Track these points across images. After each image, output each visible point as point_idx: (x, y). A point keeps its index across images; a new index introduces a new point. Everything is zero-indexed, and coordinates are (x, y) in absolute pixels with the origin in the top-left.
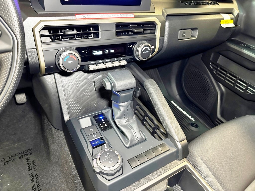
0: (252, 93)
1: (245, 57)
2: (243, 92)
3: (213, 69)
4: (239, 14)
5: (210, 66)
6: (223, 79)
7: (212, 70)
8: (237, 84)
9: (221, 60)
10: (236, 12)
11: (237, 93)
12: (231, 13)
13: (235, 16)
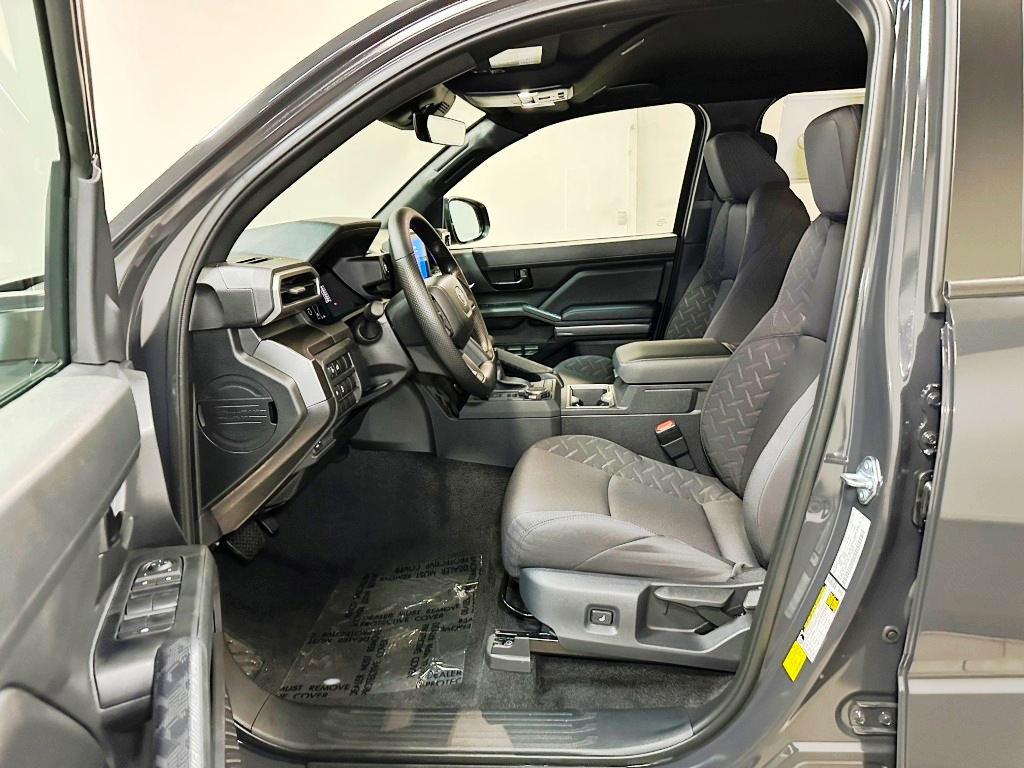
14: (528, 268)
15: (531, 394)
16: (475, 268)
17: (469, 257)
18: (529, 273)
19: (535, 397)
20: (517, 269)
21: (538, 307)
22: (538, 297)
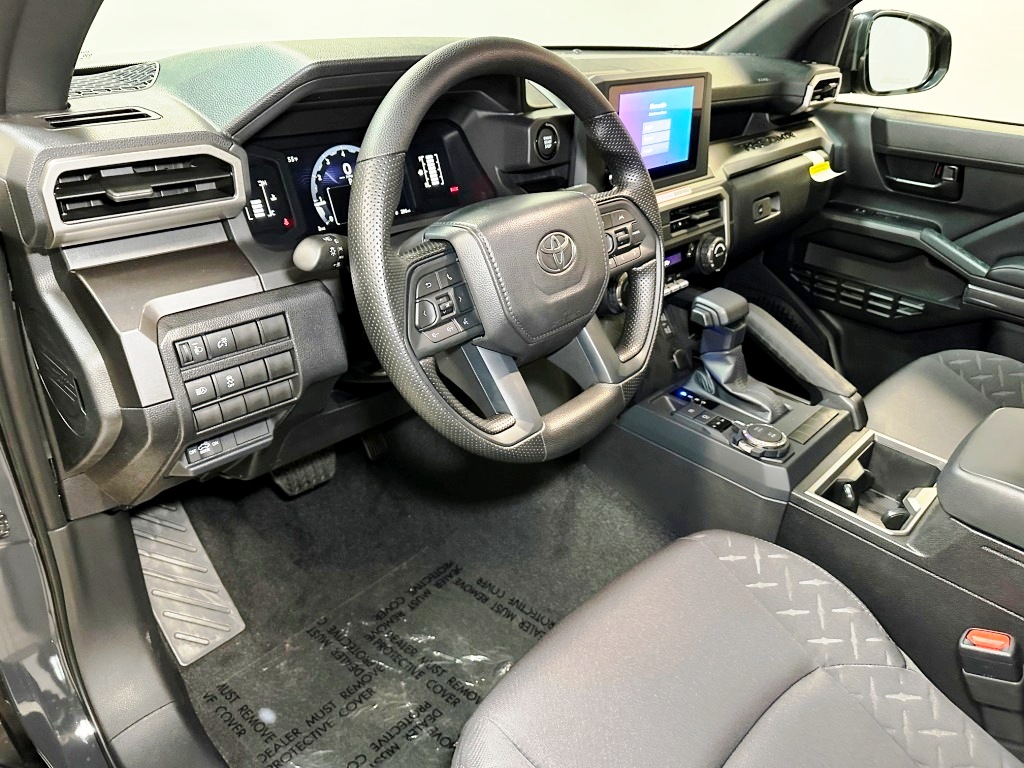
0: (909, 314)
1: (875, 235)
2: (887, 316)
3: (802, 282)
4: (833, 146)
5: (793, 275)
6: (833, 299)
7: (800, 284)
8: (871, 302)
9: (813, 255)
10: (829, 143)
11: (874, 323)
12: (821, 148)
13: (829, 152)
14: (963, 166)
15: (746, 440)
16: (866, 141)
17: (863, 121)
18: (960, 176)
19: (749, 449)
20: (940, 163)
21: (953, 239)
22: (964, 221)
